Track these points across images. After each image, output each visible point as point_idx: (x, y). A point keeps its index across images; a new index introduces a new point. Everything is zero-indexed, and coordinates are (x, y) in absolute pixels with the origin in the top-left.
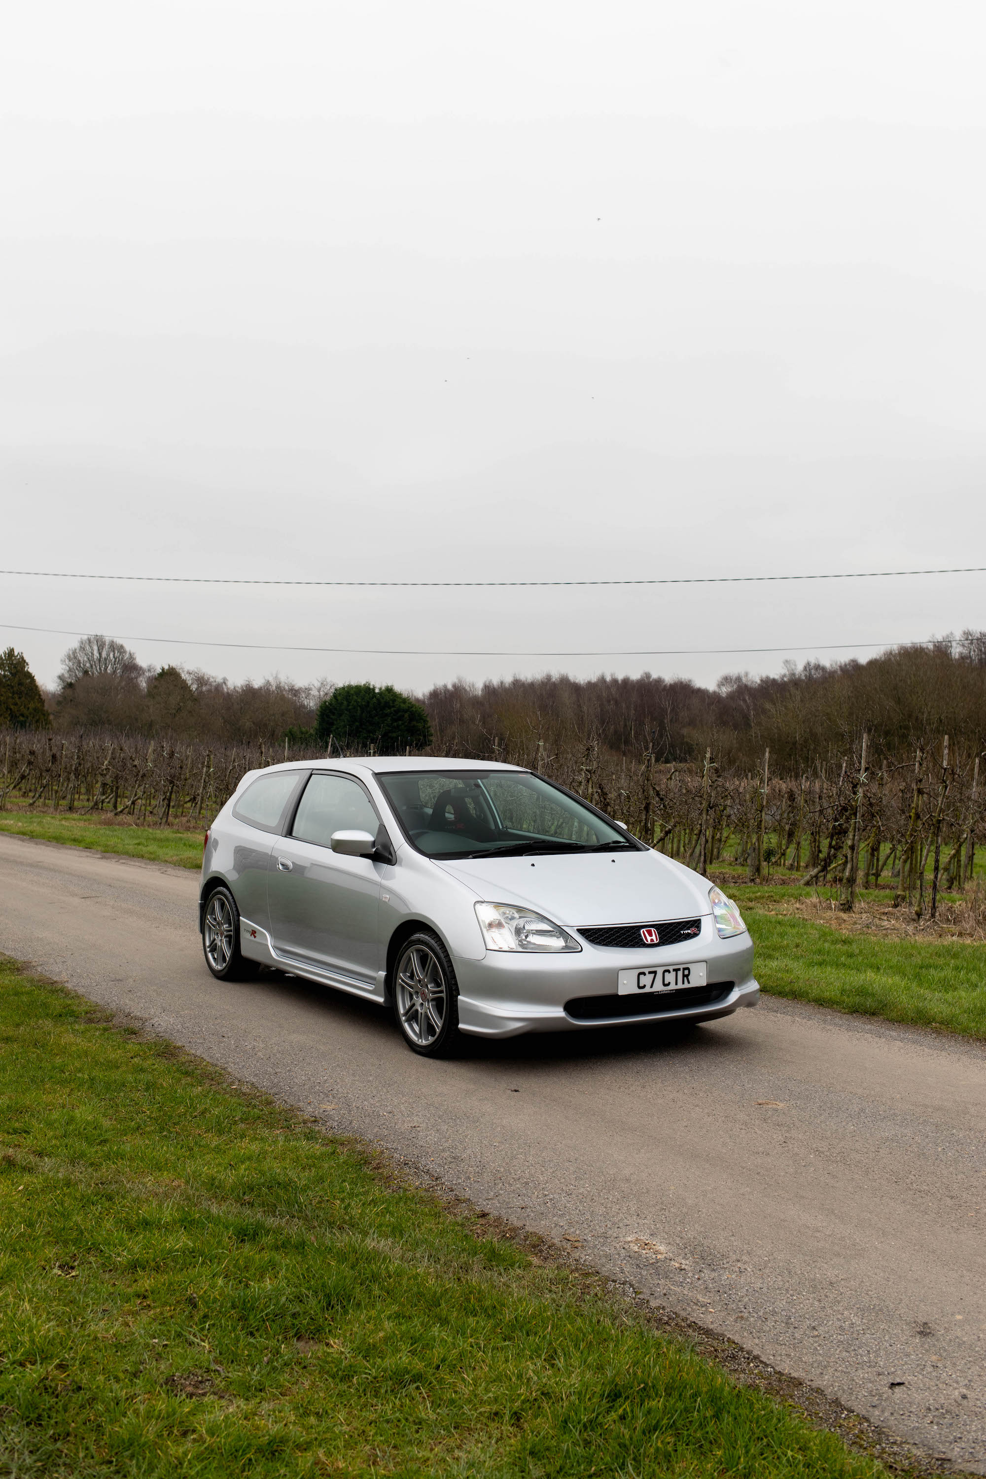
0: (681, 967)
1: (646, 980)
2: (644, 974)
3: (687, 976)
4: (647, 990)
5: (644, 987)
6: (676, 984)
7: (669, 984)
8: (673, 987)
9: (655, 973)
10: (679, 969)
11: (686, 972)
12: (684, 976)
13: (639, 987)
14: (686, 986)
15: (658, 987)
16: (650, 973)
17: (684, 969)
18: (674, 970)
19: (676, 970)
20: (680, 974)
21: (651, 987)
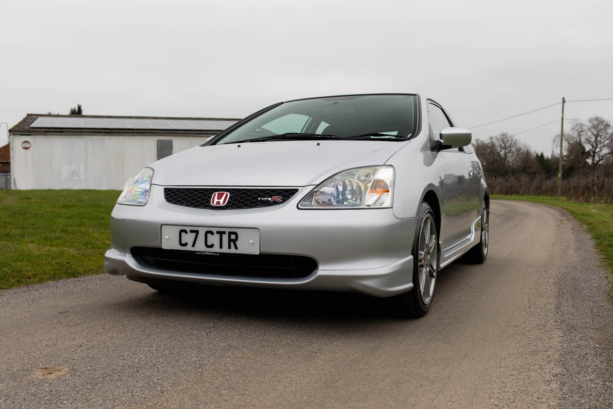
0: (227, 231)
1: (188, 238)
2: (186, 232)
3: (235, 241)
4: (189, 248)
5: (186, 244)
6: (221, 247)
7: (212, 246)
8: (216, 249)
9: (197, 232)
10: (225, 233)
11: (233, 237)
12: (230, 240)
13: (181, 244)
14: (233, 251)
15: (200, 247)
16: (192, 231)
17: (230, 233)
18: (218, 232)
19: (221, 233)
20: (225, 238)
21: (193, 246)
